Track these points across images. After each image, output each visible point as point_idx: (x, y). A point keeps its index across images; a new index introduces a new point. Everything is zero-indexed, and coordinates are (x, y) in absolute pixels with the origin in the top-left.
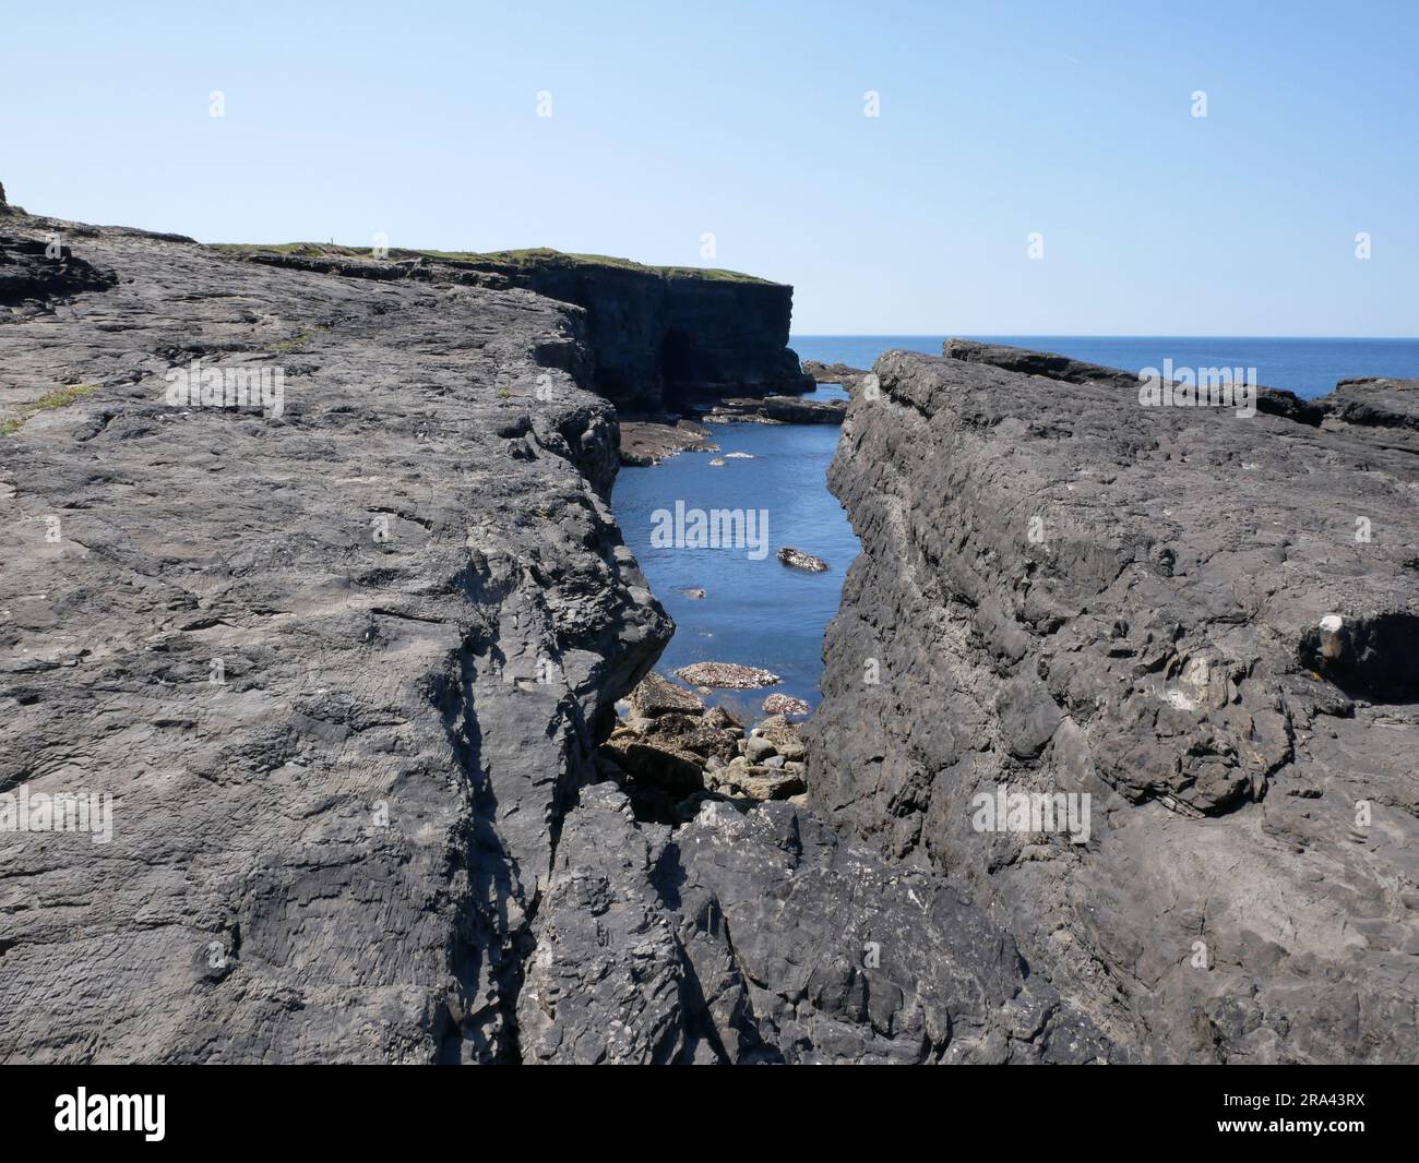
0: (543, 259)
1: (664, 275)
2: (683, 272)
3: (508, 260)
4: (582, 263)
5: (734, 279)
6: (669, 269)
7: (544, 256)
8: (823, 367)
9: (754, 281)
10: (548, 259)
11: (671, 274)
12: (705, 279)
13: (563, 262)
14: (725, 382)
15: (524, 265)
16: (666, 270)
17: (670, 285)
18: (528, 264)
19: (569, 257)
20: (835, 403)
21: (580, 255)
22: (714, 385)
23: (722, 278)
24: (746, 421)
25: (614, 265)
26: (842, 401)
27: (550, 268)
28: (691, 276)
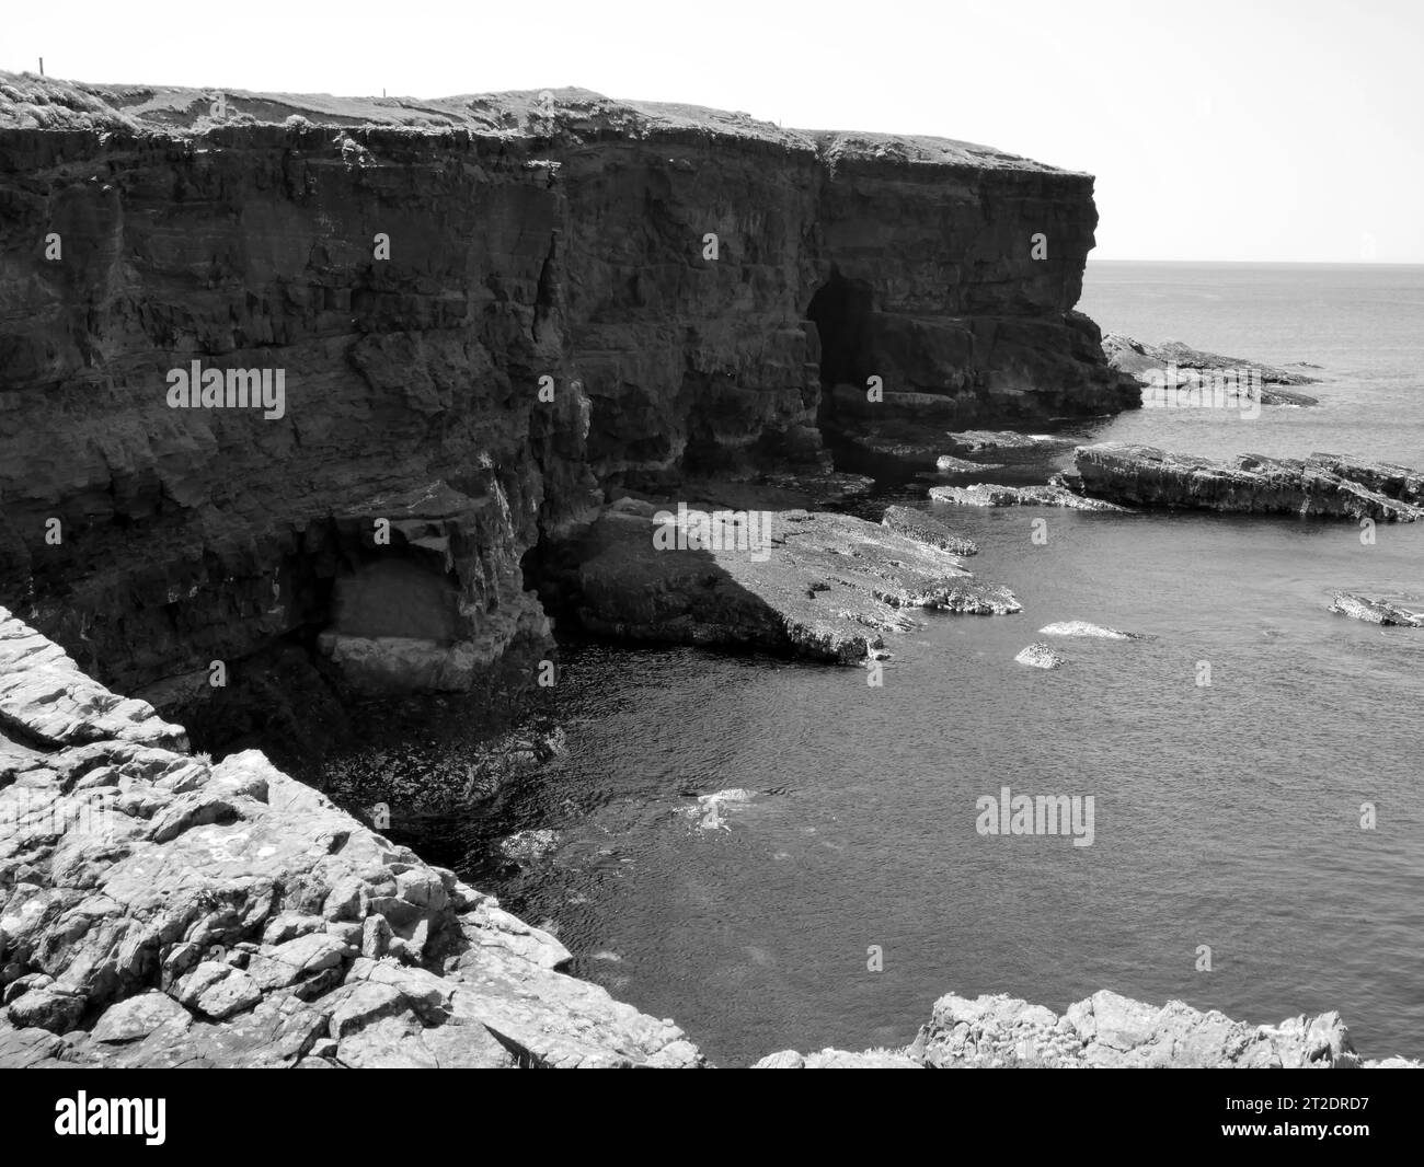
0: (572, 114)
1: (821, 149)
2: (862, 144)
3: (491, 116)
4: (664, 126)
5: (975, 162)
6: (832, 136)
7: (574, 107)
8: (1139, 349)
9: (1013, 166)
10: (584, 115)
11: (837, 147)
12: (913, 160)
13: (617, 124)
14: (951, 392)
15: (530, 130)
16: (825, 140)
17: (833, 172)
18: (538, 128)
19: (631, 112)
20: (1249, 464)
21: (658, 106)
22: (927, 399)
23: (950, 159)
24: (1033, 503)
25: (729, 130)
26: (1264, 460)
27: (589, 137)
28: (880, 153)
